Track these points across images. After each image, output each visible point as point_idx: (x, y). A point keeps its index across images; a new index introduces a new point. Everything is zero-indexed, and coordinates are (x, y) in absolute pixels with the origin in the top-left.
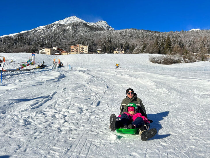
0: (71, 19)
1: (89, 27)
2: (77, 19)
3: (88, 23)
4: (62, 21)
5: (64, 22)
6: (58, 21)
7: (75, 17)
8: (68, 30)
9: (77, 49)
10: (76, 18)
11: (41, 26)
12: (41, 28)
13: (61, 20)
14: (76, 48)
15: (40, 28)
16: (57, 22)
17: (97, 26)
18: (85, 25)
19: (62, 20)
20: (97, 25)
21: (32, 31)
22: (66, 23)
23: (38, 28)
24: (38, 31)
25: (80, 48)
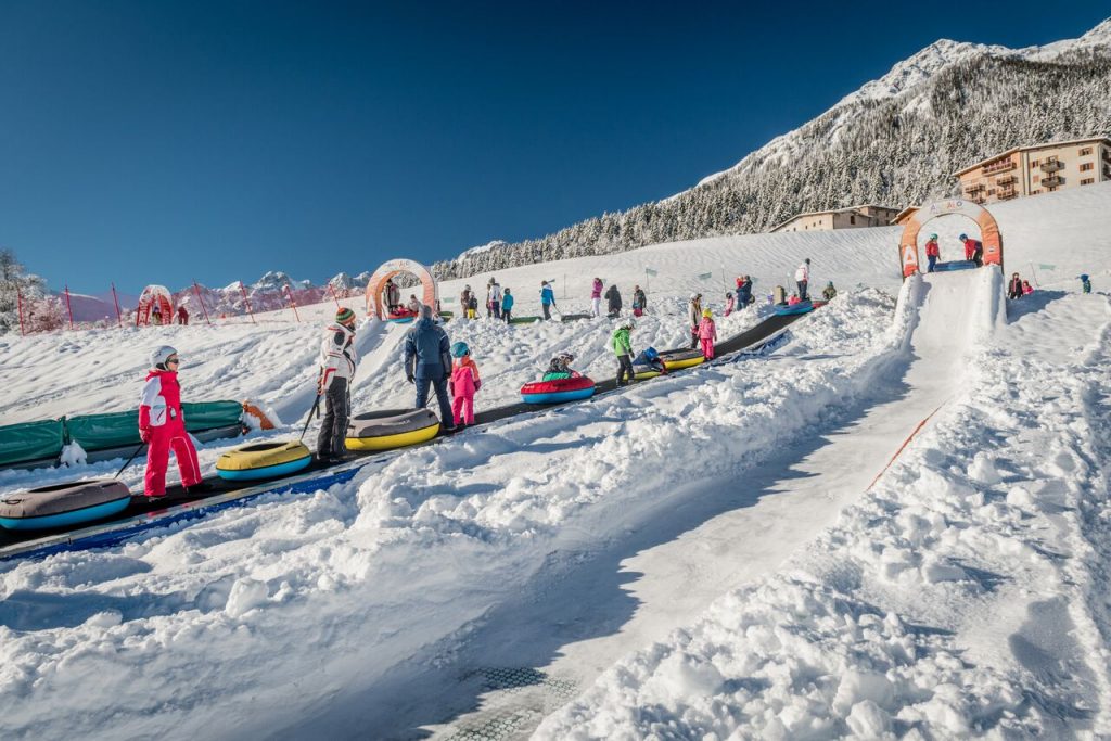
0: (924, 63)
1: (1038, 67)
2: (959, 51)
3: (1032, 53)
4: (879, 83)
5: (886, 85)
6: (858, 93)
7: (949, 42)
8: (912, 118)
9: (1013, 180)
10: (952, 46)
11: (781, 137)
12: (776, 145)
13: (872, 82)
14: (1000, 177)
15: (773, 147)
16: (851, 98)
17: (1096, 48)
18: (1016, 64)
19: (878, 78)
20: (1093, 44)
21: (739, 171)
22: (897, 87)
23: (765, 149)
24: (766, 162)
25: (1036, 171)
